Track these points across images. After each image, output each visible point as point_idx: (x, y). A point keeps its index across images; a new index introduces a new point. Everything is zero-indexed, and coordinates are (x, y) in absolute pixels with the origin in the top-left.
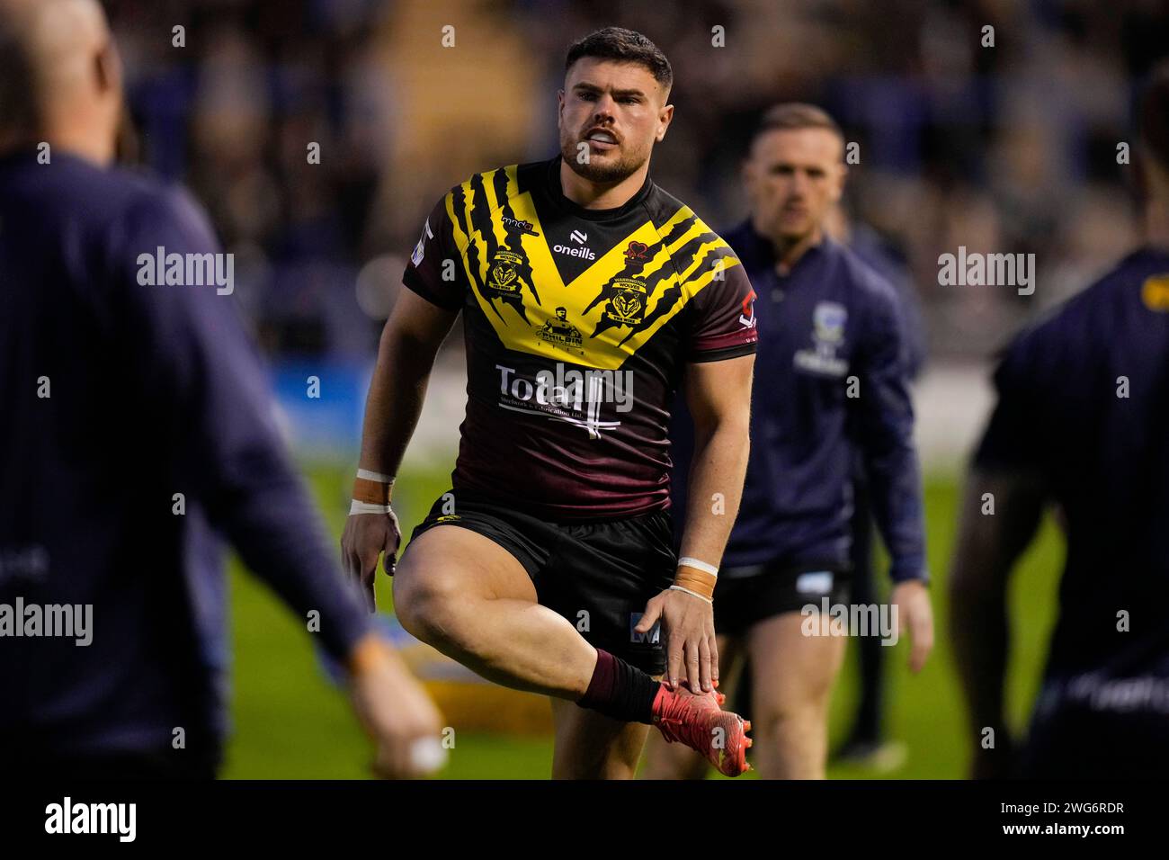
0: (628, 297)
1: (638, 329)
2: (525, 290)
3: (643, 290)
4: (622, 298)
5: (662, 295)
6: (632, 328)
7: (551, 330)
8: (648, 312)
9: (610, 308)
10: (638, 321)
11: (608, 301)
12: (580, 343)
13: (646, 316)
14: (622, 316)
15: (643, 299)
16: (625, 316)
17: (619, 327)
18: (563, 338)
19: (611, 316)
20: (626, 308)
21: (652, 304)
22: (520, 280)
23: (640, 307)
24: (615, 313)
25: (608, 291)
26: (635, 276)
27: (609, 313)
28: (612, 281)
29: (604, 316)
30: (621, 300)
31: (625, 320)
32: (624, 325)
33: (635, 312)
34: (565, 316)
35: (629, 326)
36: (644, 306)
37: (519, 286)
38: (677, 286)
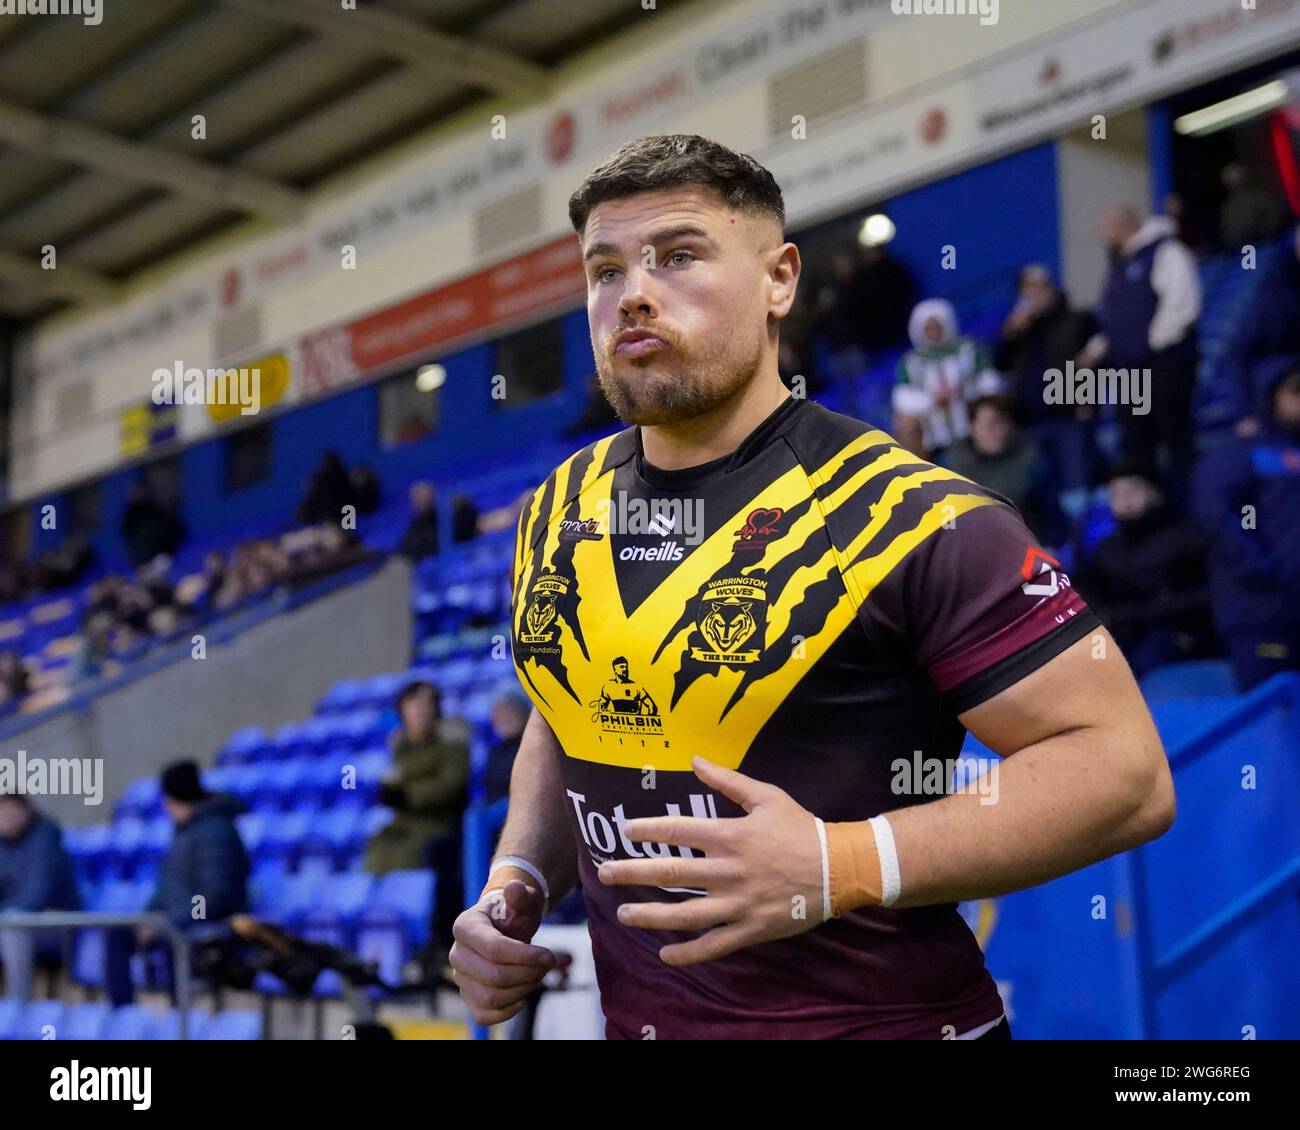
0: (729, 613)
1: (754, 673)
2: (567, 638)
3: (759, 595)
4: (718, 617)
5: (800, 598)
6: (741, 674)
7: (611, 707)
8: (772, 636)
9: (696, 640)
10: (752, 657)
11: (693, 627)
12: (659, 725)
13: (768, 644)
14: (719, 651)
15: (759, 611)
16: (724, 650)
17: (715, 674)
18: (632, 719)
19: (698, 655)
20: (726, 635)
21: (778, 619)
22: (561, 622)
23: (753, 628)
24: (706, 647)
25: (696, 609)
26: (746, 571)
27: (694, 649)
28: (704, 588)
29: (686, 656)
30: (717, 621)
31: (726, 657)
32: (724, 669)
33: (744, 639)
34: (626, 672)
35: (734, 668)
36: (762, 626)
37: (558, 632)
38: (835, 574)
